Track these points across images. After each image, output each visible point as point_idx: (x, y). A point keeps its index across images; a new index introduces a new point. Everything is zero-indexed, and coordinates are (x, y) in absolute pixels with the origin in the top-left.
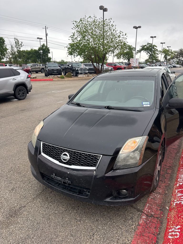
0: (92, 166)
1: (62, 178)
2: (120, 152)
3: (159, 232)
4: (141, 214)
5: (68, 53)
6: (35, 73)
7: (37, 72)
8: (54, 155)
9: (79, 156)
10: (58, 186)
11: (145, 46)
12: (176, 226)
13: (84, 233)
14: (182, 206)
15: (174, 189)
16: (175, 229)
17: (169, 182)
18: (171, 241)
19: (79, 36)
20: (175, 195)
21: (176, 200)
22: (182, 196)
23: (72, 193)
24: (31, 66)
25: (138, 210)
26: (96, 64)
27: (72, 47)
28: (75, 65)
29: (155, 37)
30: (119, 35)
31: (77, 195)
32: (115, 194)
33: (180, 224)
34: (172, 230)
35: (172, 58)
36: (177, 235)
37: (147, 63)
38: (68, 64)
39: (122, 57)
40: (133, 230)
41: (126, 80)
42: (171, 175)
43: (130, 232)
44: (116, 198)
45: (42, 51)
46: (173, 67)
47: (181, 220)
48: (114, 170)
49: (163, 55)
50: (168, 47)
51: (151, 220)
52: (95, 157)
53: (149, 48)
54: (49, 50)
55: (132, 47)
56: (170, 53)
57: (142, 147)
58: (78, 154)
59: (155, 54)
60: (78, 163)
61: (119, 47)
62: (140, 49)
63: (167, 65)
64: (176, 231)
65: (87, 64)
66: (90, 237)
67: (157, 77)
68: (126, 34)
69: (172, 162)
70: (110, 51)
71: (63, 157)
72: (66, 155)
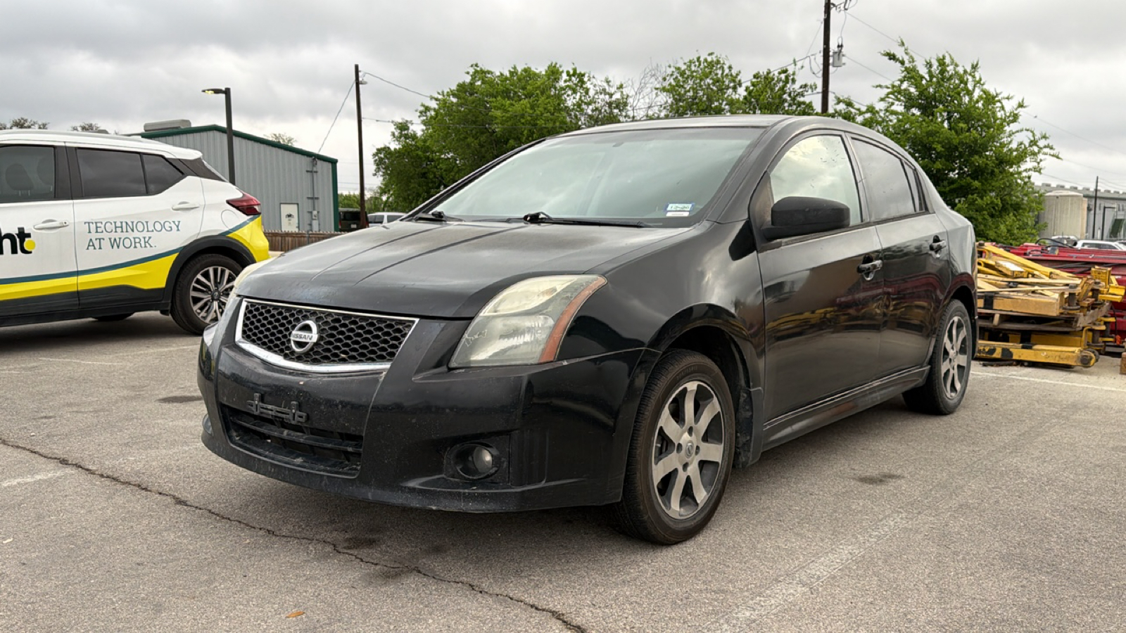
2: (483, 313)
8: (273, 338)
9: (348, 330)
32: (451, 465)
48: (451, 369)
52: (397, 327)
58: (347, 322)
71: (296, 335)
72: (307, 328)
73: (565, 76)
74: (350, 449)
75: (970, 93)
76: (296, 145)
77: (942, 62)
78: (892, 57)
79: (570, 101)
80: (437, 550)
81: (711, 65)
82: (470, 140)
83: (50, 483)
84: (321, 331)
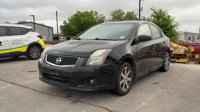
2: (91, 56)
8: (53, 61)
48: (86, 66)
58: (66, 58)
60: (66, 63)
71: (57, 60)
72: (59, 59)
73: (94, 13)
74: (68, 80)
75: (165, 15)
76: (45, 25)
77: (160, 10)
78: (152, 9)
79: (95, 17)
80: (83, 97)
81: (119, 11)
82: (77, 24)
83: (10, 87)
84: (62, 60)
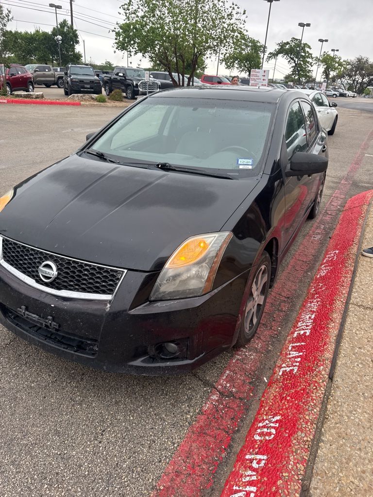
0: (104, 292)
1: (40, 316)
2: (167, 266)
3: (239, 427)
4: (209, 391)
5: (116, 45)
6: (44, 86)
7: (48, 85)
8: (25, 266)
9: (77, 271)
10: (36, 331)
11: (288, 43)
12: (272, 416)
13: (85, 429)
14: (293, 376)
15: (287, 342)
16: (271, 422)
17: (279, 328)
18: (257, 446)
19: (142, 6)
20: (286, 354)
21: (285, 365)
22: (298, 356)
23: (64, 348)
24: (35, 71)
25: (206, 384)
26: (177, 74)
27: (124, 32)
28: (133, 73)
29: (308, 25)
30: (230, 12)
31: (72, 352)
32: (152, 351)
33: (281, 412)
34: (265, 424)
35: (340, 76)
36: (270, 434)
37: (287, 82)
38: (115, 71)
39: (236, 66)
40: (187, 424)
41: (212, 107)
42: (287, 315)
43: (181, 426)
44: (153, 359)
45: (60, 37)
46: (339, 96)
47: (285, 405)
48: (151, 302)
49: (322, 68)
50: (333, 50)
51: (227, 404)
52: (111, 273)
53: (294, 49)
54: (76, 36)
55: (258, 44)
56: (337, 65)
57: (215, 255)
58: (76, 265)
59: (305, 64)
60: (77, 285)
61: (228, 40)
62: (276, 50)
63: (328, 91)
64: (270, 426)
65: (158, 73)
66: (95, 437)
67: (278, 105)
68: (245, 11)
69: (294, 287)
70: (209, 47)
71: (42, 271)
84: (58, 269)
